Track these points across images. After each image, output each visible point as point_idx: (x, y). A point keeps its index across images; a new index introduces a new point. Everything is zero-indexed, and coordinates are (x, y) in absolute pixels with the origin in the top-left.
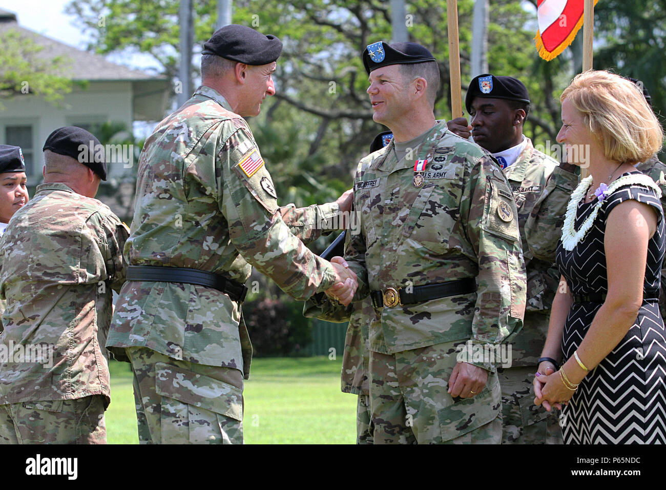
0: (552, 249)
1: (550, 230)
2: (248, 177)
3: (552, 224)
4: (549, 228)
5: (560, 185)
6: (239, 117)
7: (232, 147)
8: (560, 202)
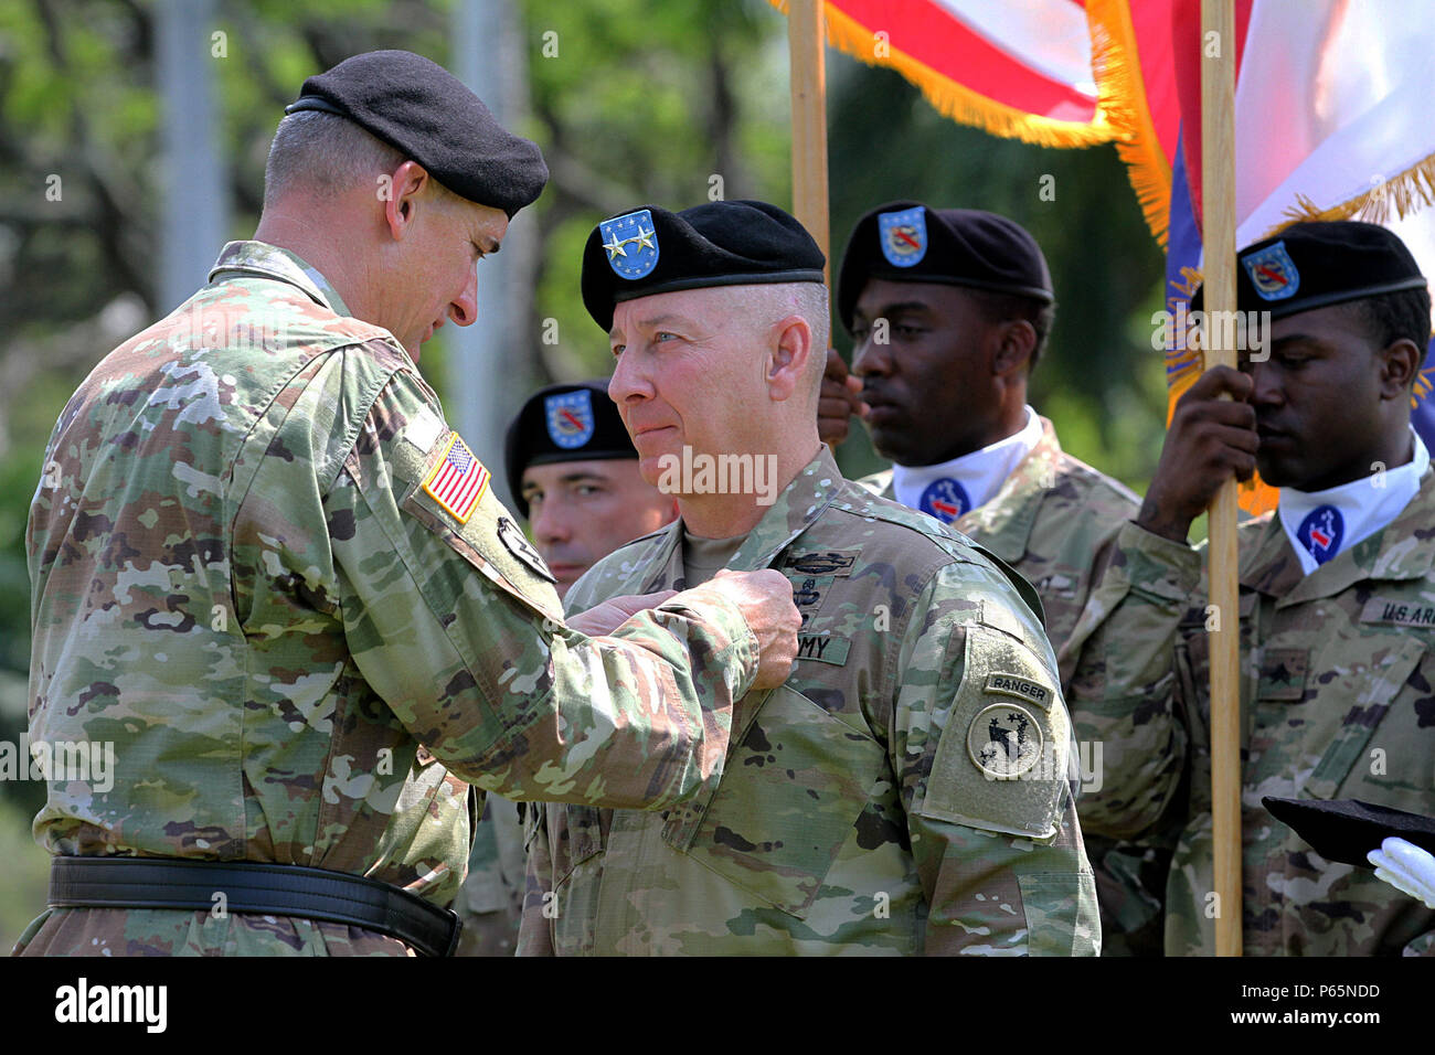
0: (1124, 797)
1: (1115, 735)
2: (459, 523)
3: (1124, 715)
4: (1112, 727)
5: (1145, 585)
6: (385, 333)
7: (387, 436)
8: (1144, 643)
